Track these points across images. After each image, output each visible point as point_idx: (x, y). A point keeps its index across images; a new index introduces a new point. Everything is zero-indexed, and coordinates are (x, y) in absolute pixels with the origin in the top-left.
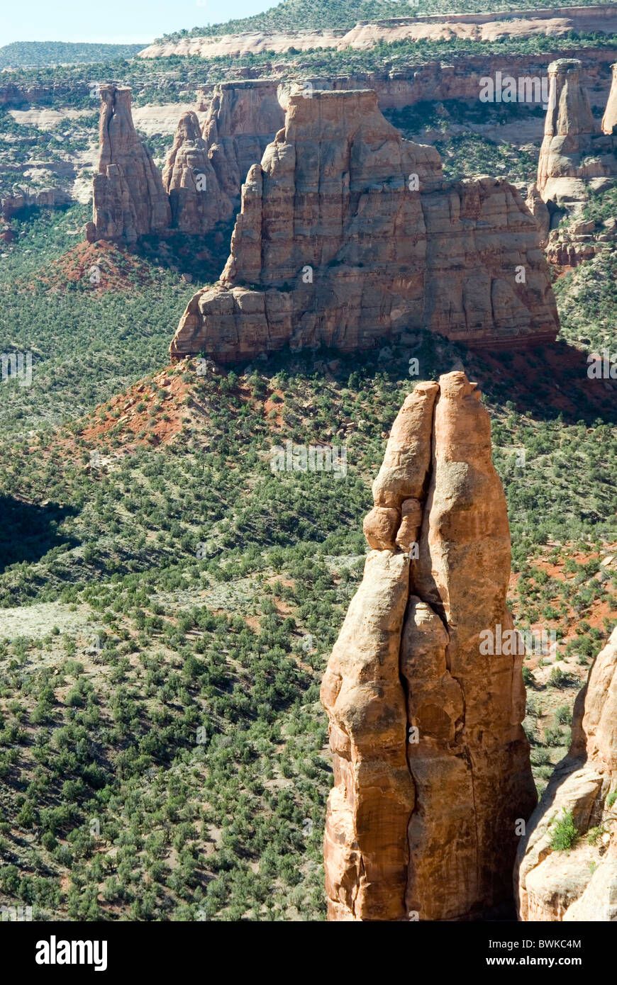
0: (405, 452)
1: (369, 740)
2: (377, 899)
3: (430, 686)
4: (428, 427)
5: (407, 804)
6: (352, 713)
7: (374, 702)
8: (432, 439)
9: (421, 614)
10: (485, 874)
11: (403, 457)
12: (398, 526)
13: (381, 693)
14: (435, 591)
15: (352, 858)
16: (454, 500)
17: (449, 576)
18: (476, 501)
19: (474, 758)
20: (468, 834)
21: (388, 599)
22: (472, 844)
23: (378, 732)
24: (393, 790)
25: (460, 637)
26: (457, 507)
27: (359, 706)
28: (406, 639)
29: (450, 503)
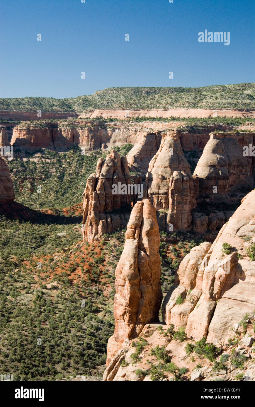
0: (137, 217)
1: (132, 282)
2: (132, 318)
3: (145, 269)
4: (141, 211)
5: (140, 296)
6: (128, 276)
7: (133, 273)
8: (142, 214)
9: (143, 253)
10: (154, 312)
11: (136, 218)
12: (135, 234)
13: (135, 271)
14: (144, 248)
15: (125, 309)
16: (150, 227)
17: (149, 244)
18: (154, 228)
19: (153, 286)
20: (152, 303)
21: (135, 250)
22: (152, 305)
23: (134, 280)
24: (137, 293)
25: (151, 258)
26: (150, 229)
27: (130, 274)
28: (139, 259)
29: (149, 228)
